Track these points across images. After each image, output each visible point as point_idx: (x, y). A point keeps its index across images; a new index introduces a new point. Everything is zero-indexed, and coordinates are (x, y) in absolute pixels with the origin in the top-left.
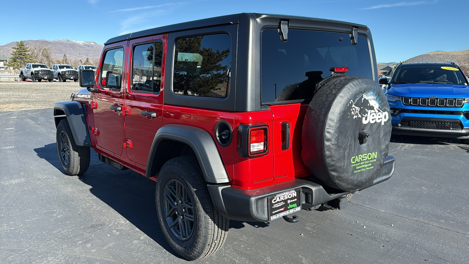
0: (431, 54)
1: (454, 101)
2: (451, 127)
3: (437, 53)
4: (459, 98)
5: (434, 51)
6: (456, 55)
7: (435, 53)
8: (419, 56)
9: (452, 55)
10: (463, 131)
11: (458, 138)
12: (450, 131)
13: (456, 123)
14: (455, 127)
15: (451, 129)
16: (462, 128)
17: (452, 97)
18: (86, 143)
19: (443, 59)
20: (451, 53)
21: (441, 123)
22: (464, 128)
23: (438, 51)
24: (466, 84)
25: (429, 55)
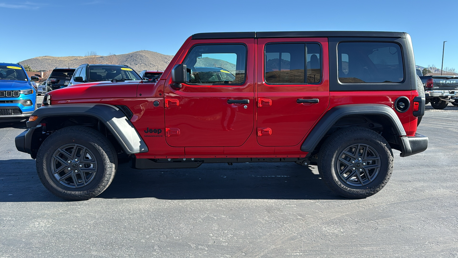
0: (40, 59)
1: (12, 93)
2: (13, 113)
3: (45, 58)
4: (16, 90)
5: (42, 56)
6: (63, 60)
7: (44, 58)
8: (28, 60)
9: (59, 60)
10: (23, 115)
11: (21, 121)
12: (12, 116)
13: (16, 109)
14: (15, 113)
15: (13, 114)
16: (21, 113)
17: (10, 89)
18: (142, 149)
19: (51, 63)
20: (58, 58)
21: (4, 110)
22: (23, 112)
23: (46, 56)
24: (26, 80)
25: (37, 59)
